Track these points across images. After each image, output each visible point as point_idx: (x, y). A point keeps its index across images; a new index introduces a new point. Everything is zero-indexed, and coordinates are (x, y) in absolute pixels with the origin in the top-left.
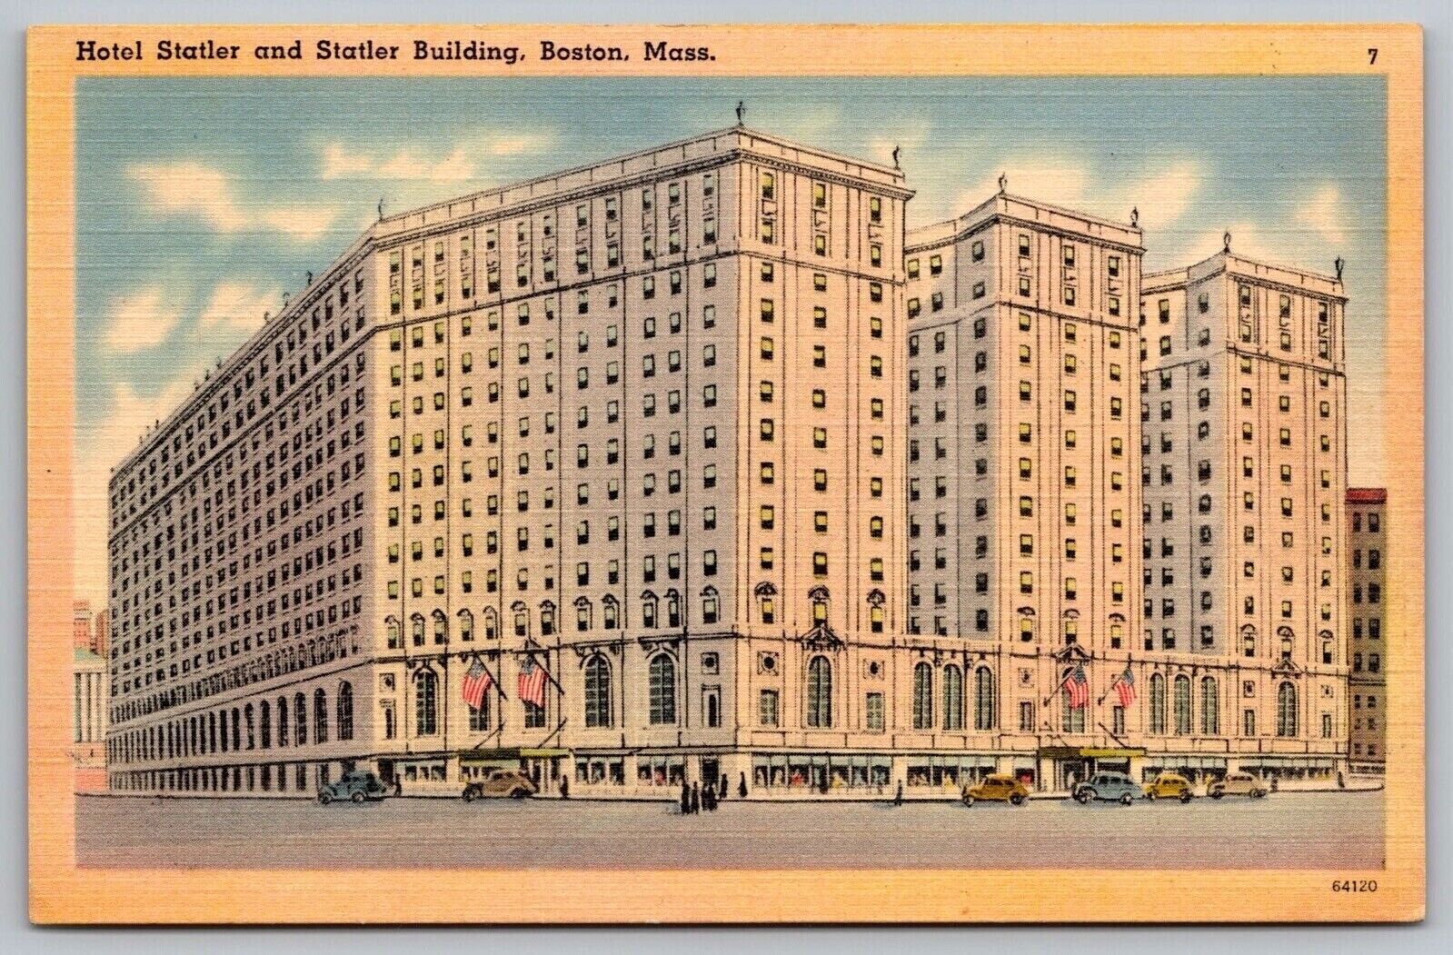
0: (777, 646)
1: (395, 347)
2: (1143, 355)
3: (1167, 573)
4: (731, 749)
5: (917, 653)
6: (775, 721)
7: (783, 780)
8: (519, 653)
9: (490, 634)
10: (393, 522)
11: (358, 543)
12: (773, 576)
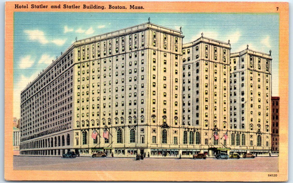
0: (156, 127)
1: (79, 67)
2: (231, 70)
3: (235, 113)
4: (147, 148)
5: (184, 129)
6: (155, 142)
7: (157, 154)
8: (103, 128)
9: (98, 124)
10: (78, 102)
11: (71, 106)
12: (155, 113)
